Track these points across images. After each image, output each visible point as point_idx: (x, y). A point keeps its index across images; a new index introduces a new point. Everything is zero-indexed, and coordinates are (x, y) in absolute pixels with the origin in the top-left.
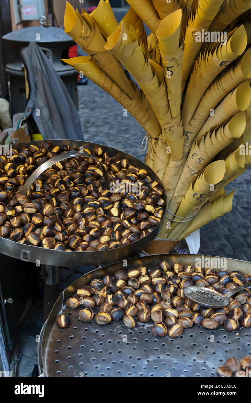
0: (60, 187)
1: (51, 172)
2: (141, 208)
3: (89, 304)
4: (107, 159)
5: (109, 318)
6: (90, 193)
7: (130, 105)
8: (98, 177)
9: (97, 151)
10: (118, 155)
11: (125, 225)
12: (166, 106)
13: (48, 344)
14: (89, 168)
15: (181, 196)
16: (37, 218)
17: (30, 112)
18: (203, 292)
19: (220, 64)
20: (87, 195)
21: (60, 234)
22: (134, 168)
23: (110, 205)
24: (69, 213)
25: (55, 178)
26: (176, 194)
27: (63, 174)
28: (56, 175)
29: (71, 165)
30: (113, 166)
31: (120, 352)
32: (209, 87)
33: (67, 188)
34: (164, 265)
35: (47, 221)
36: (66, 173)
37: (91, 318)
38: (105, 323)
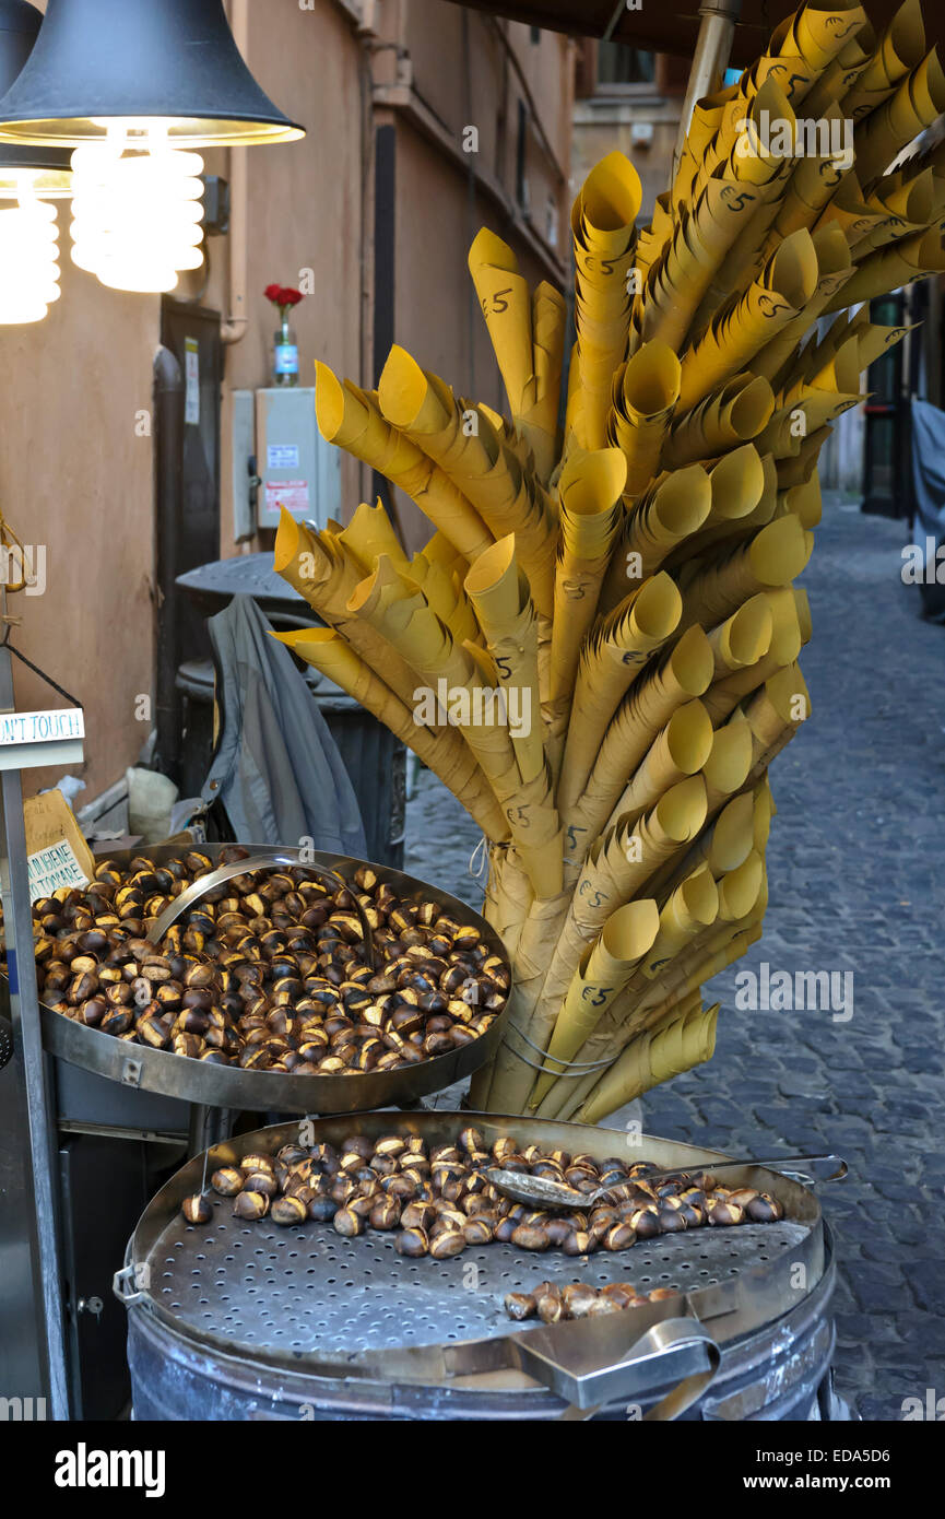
0: (247, 952)
1: (232, 919)
2: (437, 1004)
3: (262, 1184)
4: (385, 899)
5: (302, 1210)
6: (320, 971)
7: (433, 753)
8: (351, 939)
9: (361, 877)
10: (419, 894)
11: (391, 1044)
12: (506, 752)
13: (155, 1247)
14: (333, 919)
15: (557, 997)
16: (169, 989)
17: (217, 791)
18: (541, 1188)
19: (621, 658)
20: (312, 975)
21: (218, 1032)
22: (450, 924)
23: (364, 1000)
24: (257, 1006)
25: (240, 933)
26: (546, 993)
27: (262, 925)
28: (245, 927)
29: (287, 906)
30: (395, 915)
31: (311, 1271)
32: (616, 716)
33: (265, 956)
34: (469, 1138)
35: (193, 998)
36: (270, 925)
37: (261, 1211)
38: (290, 1220)
